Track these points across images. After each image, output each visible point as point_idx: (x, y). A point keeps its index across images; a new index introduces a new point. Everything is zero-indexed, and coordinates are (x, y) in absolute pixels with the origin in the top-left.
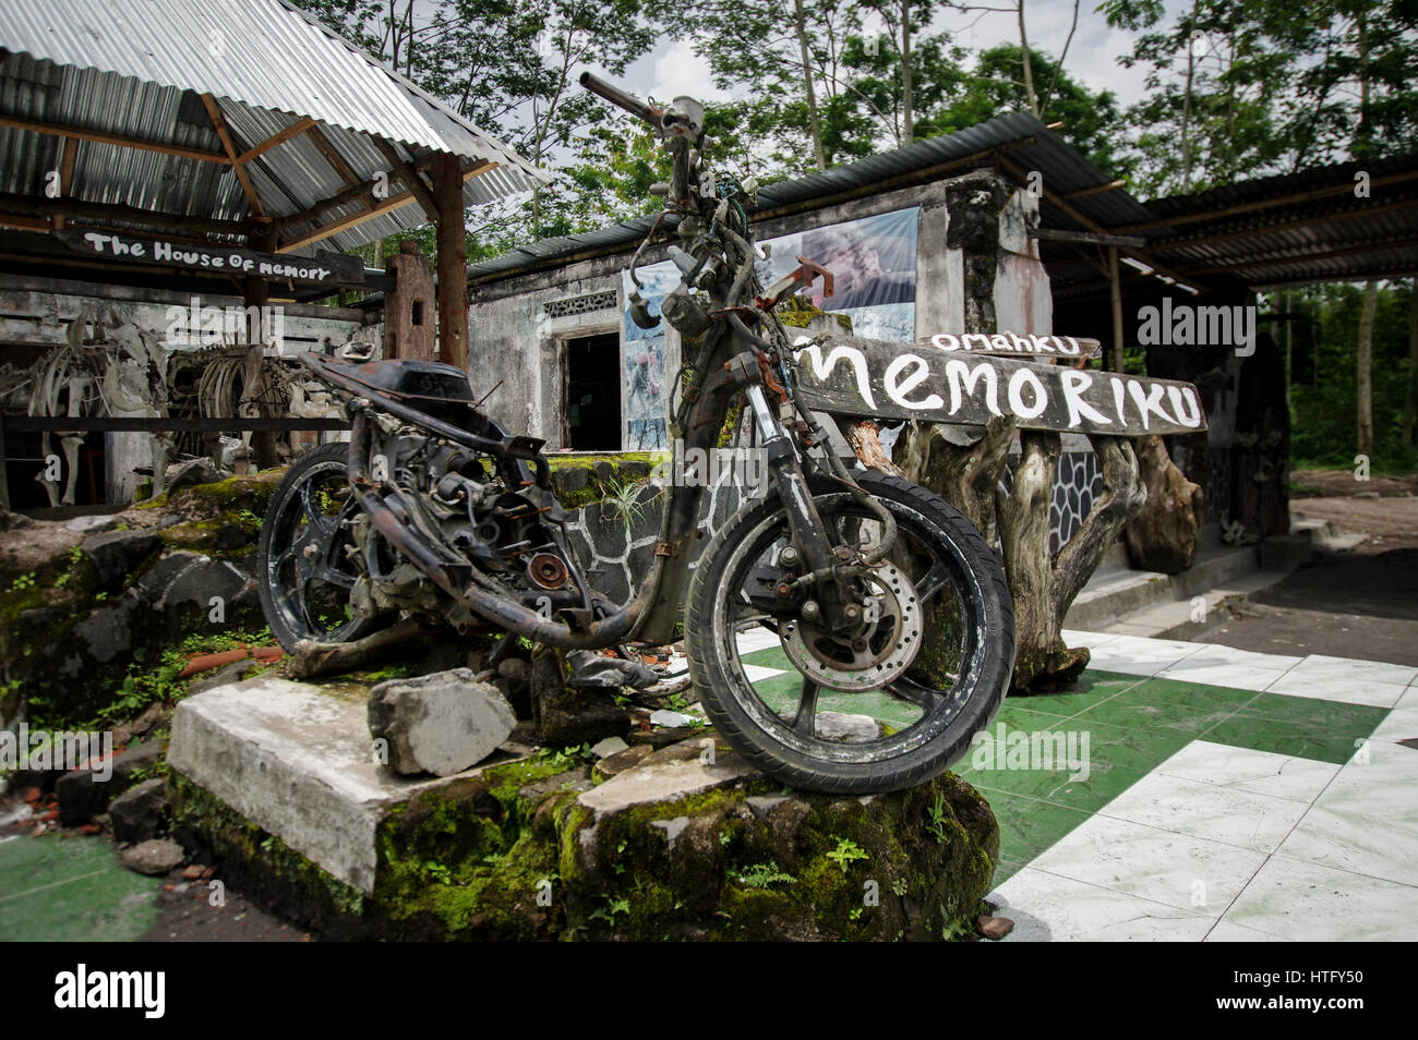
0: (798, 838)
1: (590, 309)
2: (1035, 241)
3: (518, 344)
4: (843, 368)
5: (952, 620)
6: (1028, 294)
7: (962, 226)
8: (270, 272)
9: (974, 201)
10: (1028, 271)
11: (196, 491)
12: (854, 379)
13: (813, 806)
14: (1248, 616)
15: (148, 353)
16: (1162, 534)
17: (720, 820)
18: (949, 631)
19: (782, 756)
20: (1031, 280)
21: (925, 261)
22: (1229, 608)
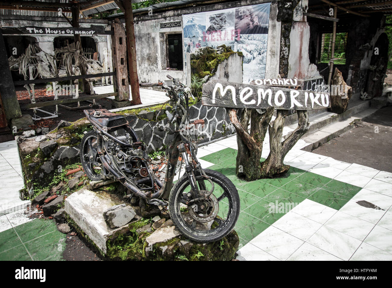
0: (190, 251)
1: (173, 26)
2: (306, 17)
3: (153, 35)
4: (229, 92)
5: (253, 161)
6: (302, 34)
7: (282, 14)
8: (78, 34)
9: (286, 6)
10: (302, 26)
11: (64, 129)
12: (231, 96)
13: (194, 244)
14: (360, 126)
15: (48, 60)
16: (337, 102)
17: (174, 246)
18: (252, 164)
19: (188, 234)
20: (303, 29)
21: (272, 21)
22: (355, 124)
